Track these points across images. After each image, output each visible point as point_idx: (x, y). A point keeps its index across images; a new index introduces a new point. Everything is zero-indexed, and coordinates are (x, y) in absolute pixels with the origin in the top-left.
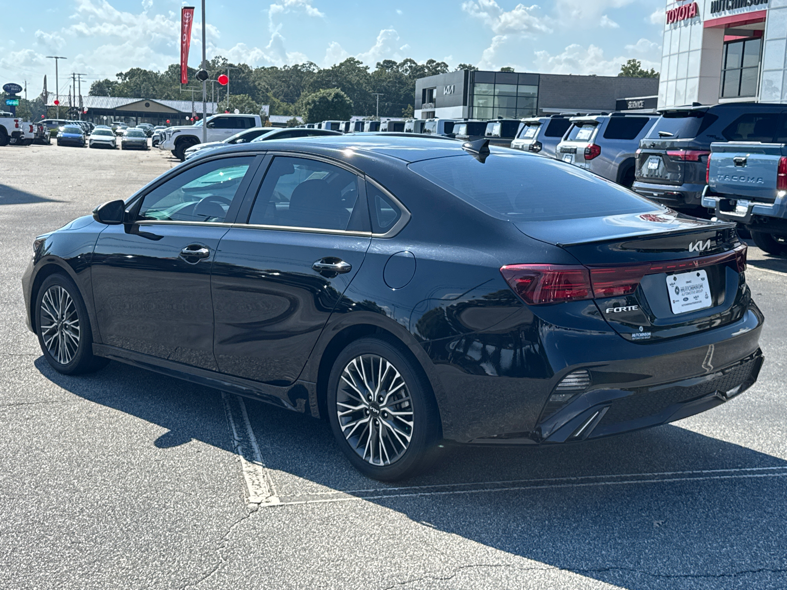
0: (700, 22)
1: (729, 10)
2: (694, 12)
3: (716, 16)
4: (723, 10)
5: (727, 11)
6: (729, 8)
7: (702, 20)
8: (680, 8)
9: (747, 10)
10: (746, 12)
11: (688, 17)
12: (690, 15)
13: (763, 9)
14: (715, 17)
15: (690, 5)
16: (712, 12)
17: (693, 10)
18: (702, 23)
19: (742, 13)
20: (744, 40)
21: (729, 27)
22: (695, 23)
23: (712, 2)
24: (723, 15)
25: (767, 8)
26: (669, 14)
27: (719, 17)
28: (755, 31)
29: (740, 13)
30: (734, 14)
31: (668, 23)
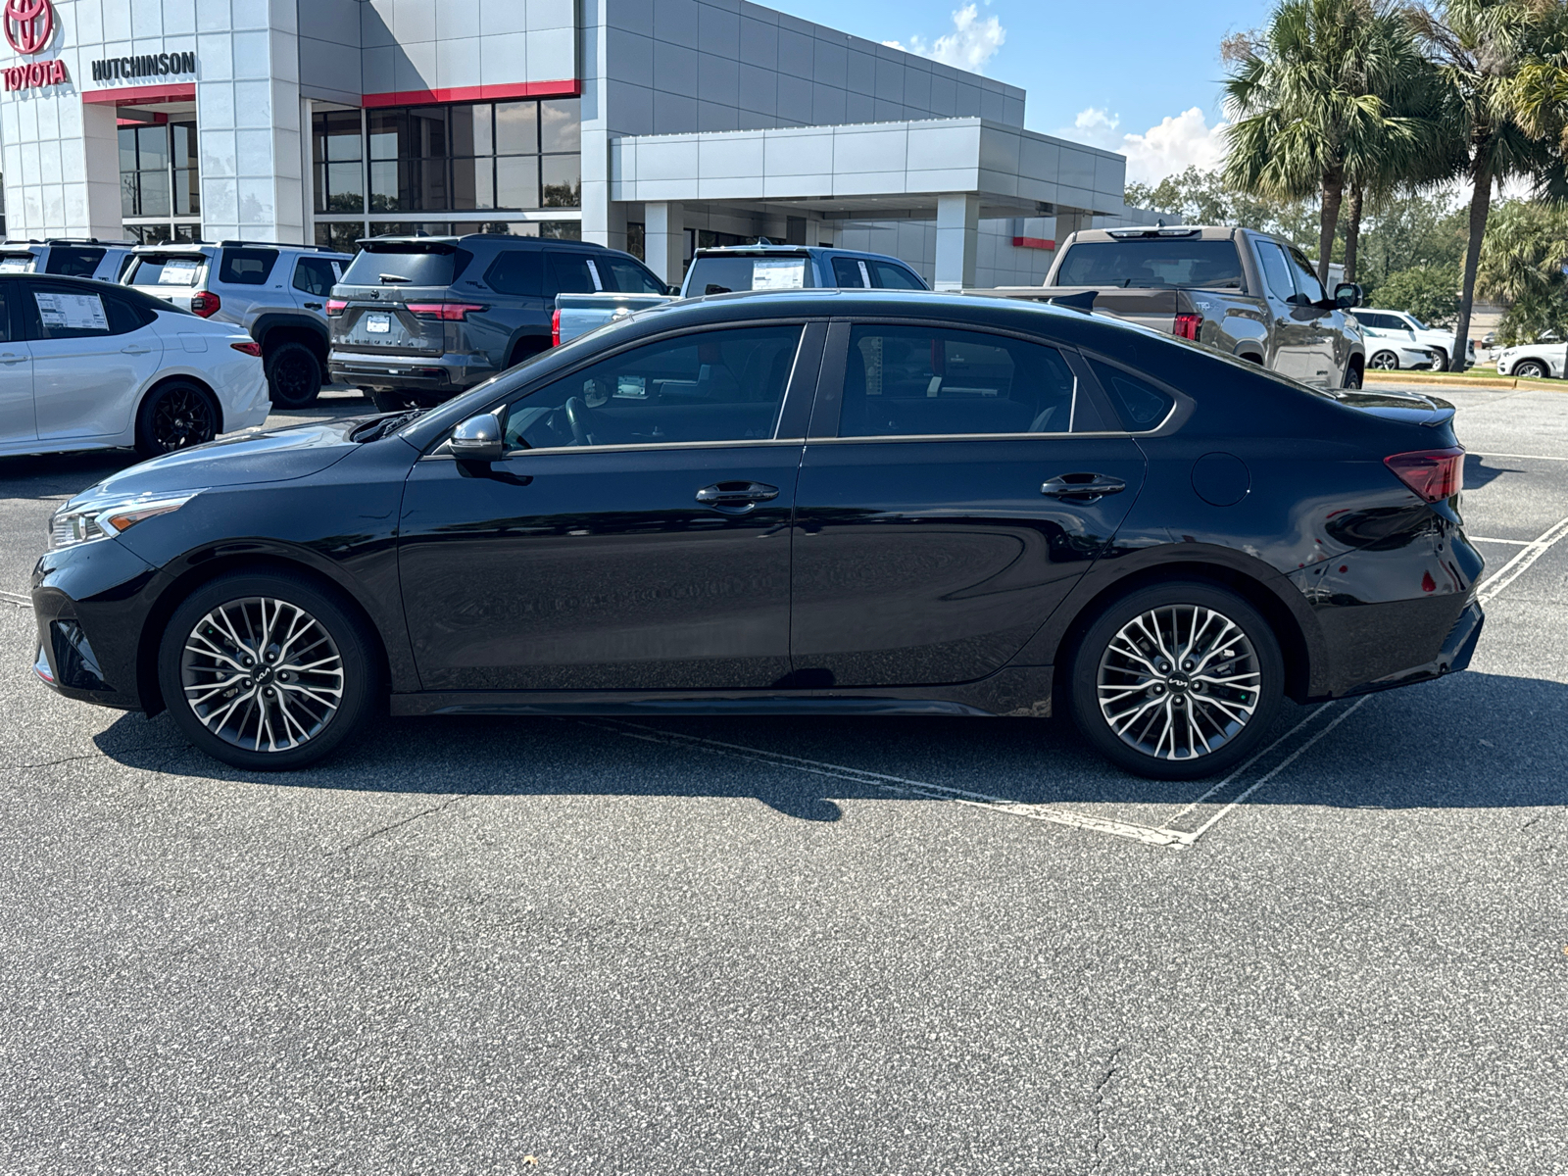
0: (74, 92)
1: (127, 77)
2: (61, 75)
3: (103, 85)
4: (117, 77)
5: (124, 79)
6: (126, 75)
7: (77, 90)
8: (29, 66)
9: (160, 81)
10: (158, 83)
11: (49, 83)
12: (52, 80)
13: (188, 81)
14: (102, 88)
15: (51, 63)
16: (95, 79)
17: (58, 72)
18: (79, 96)
19: (152, 84)
20: (136, 127)
21: (123, 105)
22: (64, 94)
23: (94, 63)
24: (117, 86)
25: (195, 81)
26: (7, 75)
27: (109, 87)
28: (156, 114)
29: (147, 84)
30: (137, 85)
31: (7, 89)
